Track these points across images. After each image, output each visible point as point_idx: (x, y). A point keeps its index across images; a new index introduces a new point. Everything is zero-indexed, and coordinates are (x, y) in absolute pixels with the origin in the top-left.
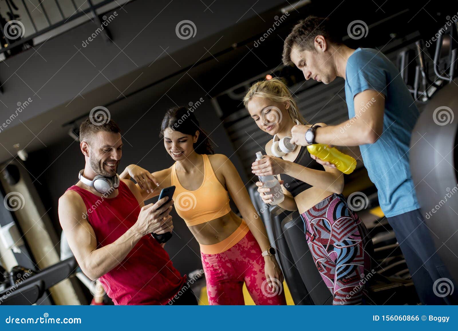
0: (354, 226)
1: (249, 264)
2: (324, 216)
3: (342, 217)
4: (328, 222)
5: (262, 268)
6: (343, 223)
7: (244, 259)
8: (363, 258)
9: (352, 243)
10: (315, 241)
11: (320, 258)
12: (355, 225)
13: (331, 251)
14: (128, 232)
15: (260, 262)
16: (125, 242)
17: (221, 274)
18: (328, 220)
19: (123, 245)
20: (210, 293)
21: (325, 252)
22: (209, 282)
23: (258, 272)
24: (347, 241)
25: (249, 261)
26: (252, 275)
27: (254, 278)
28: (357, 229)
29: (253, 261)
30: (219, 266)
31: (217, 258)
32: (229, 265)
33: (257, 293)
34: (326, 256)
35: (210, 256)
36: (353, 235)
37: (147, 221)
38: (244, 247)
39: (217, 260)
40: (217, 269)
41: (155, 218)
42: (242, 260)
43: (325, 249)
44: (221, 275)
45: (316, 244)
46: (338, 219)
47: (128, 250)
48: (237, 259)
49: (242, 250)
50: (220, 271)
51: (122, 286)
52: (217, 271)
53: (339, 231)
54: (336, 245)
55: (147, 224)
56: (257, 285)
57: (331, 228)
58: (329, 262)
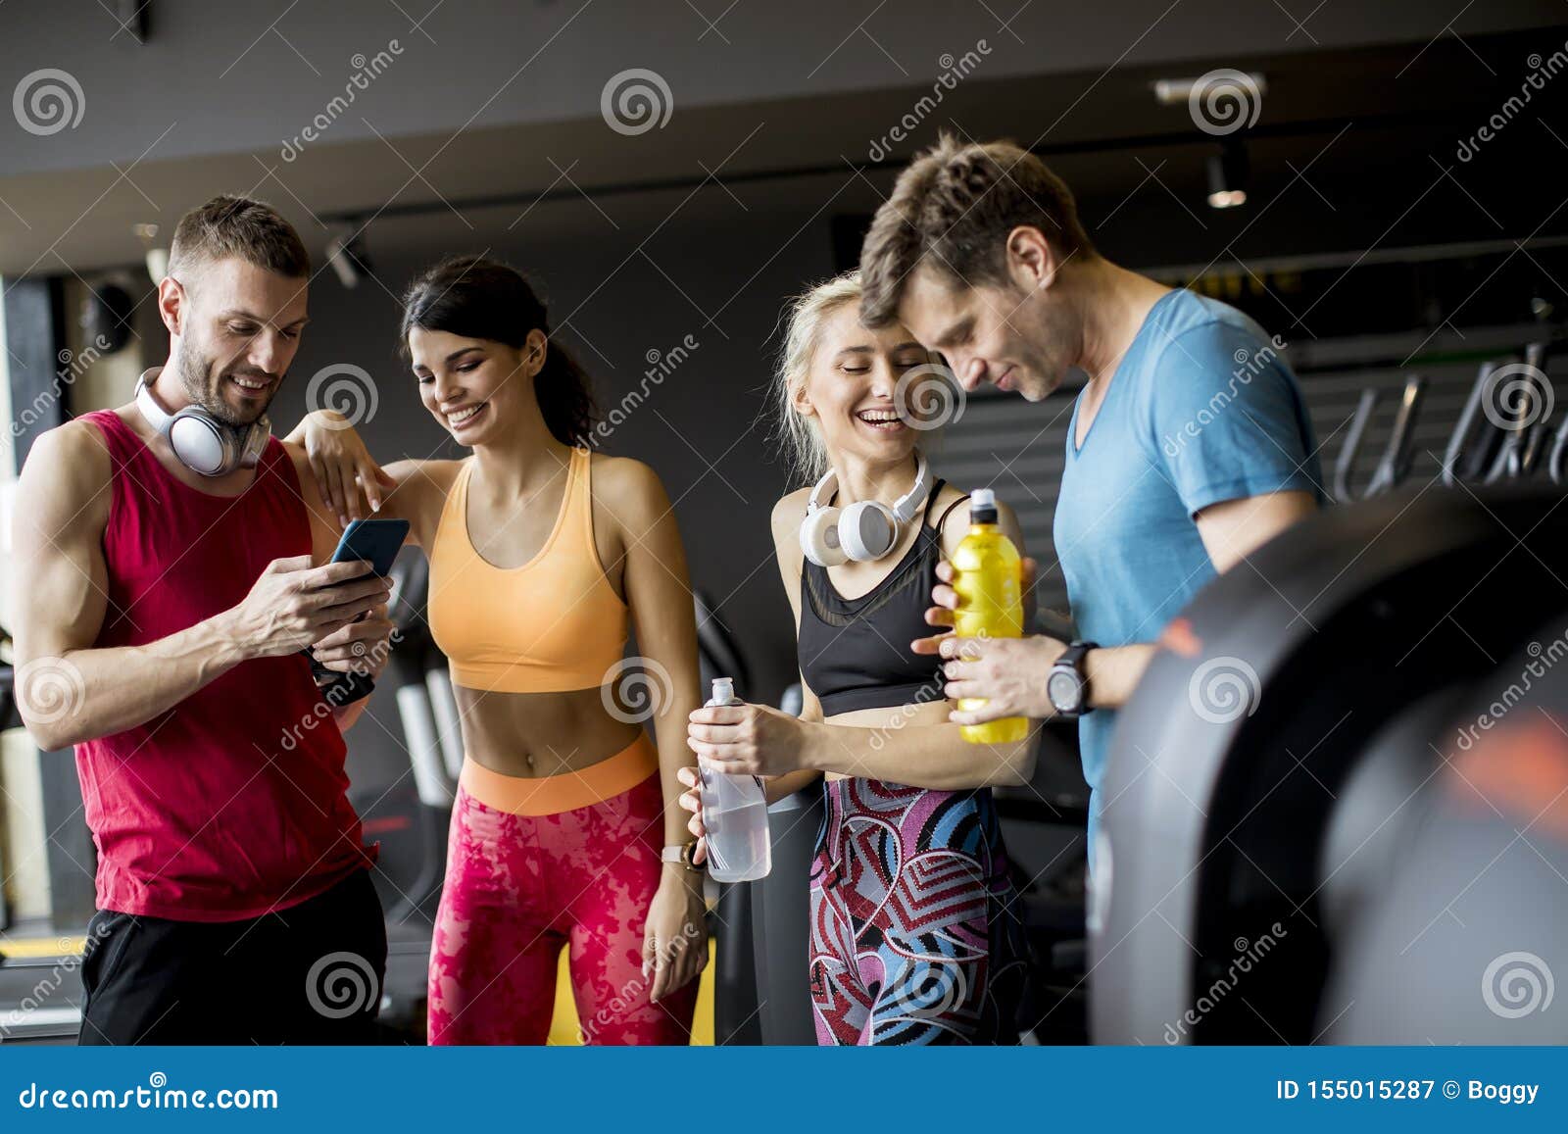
0: (978, 897)
1: (604, 889)
2: (892, 820)
3: (950, 849)
4: (898, 845)
5: (640, 919)
6: (945, 872)
7: (590, 866)
8: (977, 1016)
9: (952, 951)
10: (834, 891)
11: (828, 955)
12: (983, 893)
13: (869, 949)
14: (202, 626)
15: (643, 895)
16: (182, 657)
17: (497, 884)
18: (900, 838)
19: (172, 667)
20: (442, 935)
21: (851, 943)
22: (449, 897)
23: (623, 926)
24: (937, 939)
25: (605, 878)
26: (600, 929)
27: (604, 940)
28: (984, 910)
29: (620, 885)
30: (500, 856)
31: (503, 826)
32: (534, 866)
33: (596, 993)
34: (848, 957)
35: (483, 808)
36: (962, 924)
37: (273, 616)
38: (607, 827)
39: (501, 833)
40: (489, 863)
41: (301, 613)
42: (583, 867)
43: (853, 931)
44: (495, 888)
45: (835, 904)
46: (935, 850)
47: (182, 688)
48: (567, 858)
49: (596, 833)
50: (497, 872)
51: (136, 801)
52: (488, 869)
53: (918, 896)
54: (894, 939)
55: (269, 625)
56: (604, 967)
57: (898, 873)
58: (852, 979)
